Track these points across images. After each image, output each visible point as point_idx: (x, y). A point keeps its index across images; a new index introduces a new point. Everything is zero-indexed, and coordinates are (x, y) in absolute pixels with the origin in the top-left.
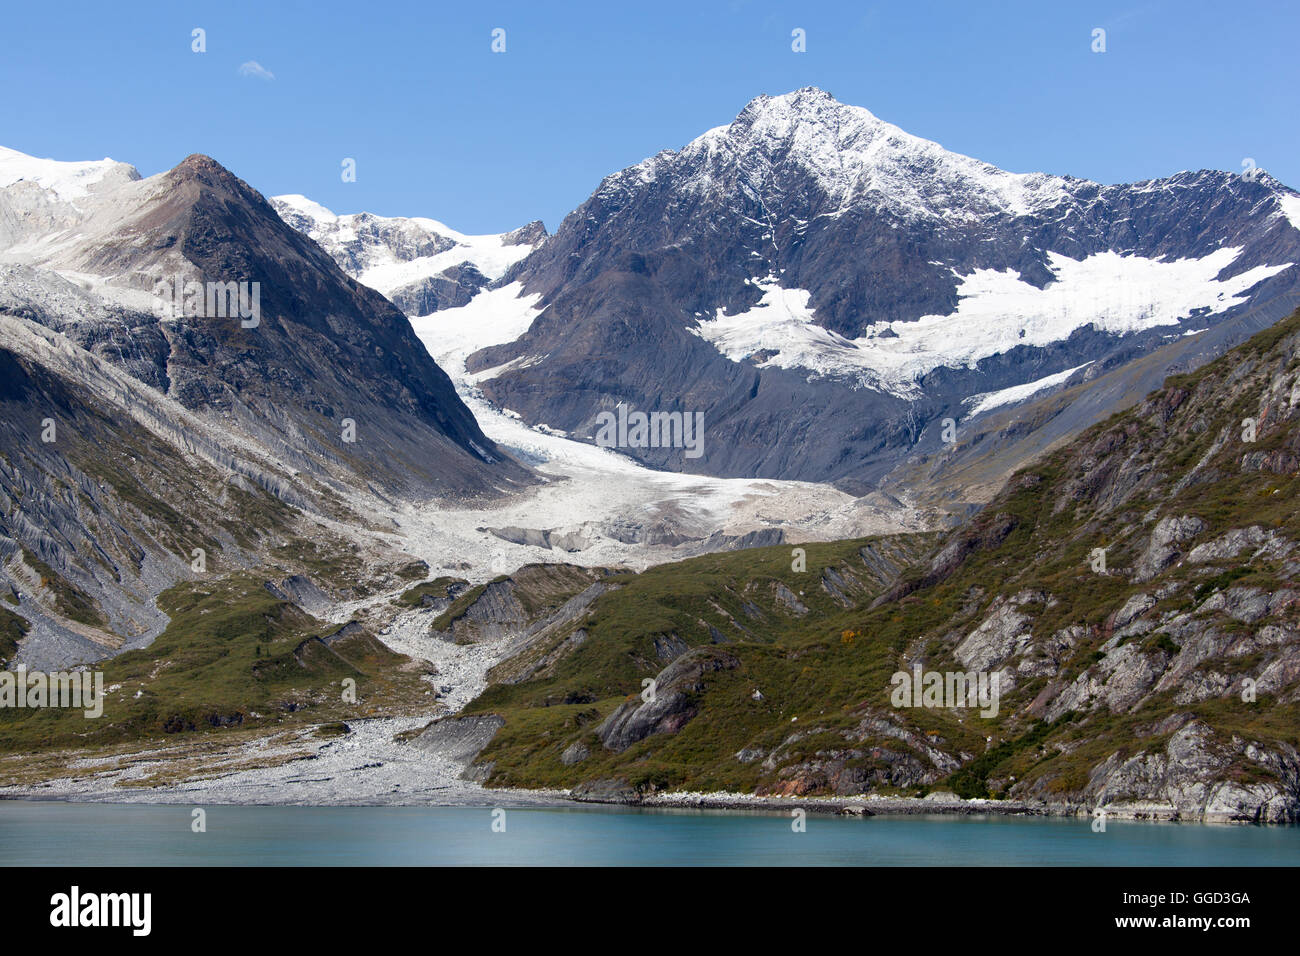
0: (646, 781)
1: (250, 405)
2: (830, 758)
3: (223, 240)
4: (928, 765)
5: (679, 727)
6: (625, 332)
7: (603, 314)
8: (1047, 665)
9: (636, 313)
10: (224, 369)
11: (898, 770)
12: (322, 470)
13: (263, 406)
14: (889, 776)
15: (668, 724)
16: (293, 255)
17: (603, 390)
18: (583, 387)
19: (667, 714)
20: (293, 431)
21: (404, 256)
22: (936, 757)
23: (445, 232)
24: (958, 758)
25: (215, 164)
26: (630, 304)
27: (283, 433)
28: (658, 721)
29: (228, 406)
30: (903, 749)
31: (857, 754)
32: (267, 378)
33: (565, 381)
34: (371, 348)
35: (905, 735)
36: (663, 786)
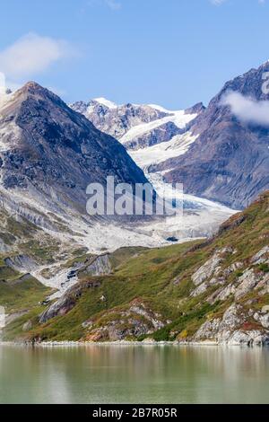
0: (37, 337)
1: (36, 185)
2: (112, 324)
3: (34, 116)
4: (151, 326)
5: (66, 312)
6: (229, 147)
7: (219, 140)
8: (221, 280)
9: (233, 139)
10: (26, 170)
11: (137, 329)
12: (62, 211)
13: (42, 185)
14: (133, 332)
15: (62, 311)
16: (69, 121)
17: (218, 173)
18: (210, 172)
19: (62, 307)
20: (54, 195)
21: (144, 121)
22: (155, 323)
23: (162, 110)
24: (165, 322)
25: (36, 85)
26: (231, 136)
27: (49, 196)
28: (58, 310)
29: (26, 186)
30: (143, 319)
31: (122, 322)
32: (45, 174)
33: (202, 170)
34: (101, 159)
35: (144, 313)
36: (44, 339)
